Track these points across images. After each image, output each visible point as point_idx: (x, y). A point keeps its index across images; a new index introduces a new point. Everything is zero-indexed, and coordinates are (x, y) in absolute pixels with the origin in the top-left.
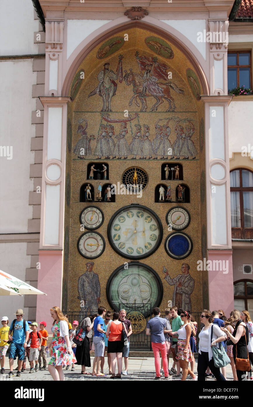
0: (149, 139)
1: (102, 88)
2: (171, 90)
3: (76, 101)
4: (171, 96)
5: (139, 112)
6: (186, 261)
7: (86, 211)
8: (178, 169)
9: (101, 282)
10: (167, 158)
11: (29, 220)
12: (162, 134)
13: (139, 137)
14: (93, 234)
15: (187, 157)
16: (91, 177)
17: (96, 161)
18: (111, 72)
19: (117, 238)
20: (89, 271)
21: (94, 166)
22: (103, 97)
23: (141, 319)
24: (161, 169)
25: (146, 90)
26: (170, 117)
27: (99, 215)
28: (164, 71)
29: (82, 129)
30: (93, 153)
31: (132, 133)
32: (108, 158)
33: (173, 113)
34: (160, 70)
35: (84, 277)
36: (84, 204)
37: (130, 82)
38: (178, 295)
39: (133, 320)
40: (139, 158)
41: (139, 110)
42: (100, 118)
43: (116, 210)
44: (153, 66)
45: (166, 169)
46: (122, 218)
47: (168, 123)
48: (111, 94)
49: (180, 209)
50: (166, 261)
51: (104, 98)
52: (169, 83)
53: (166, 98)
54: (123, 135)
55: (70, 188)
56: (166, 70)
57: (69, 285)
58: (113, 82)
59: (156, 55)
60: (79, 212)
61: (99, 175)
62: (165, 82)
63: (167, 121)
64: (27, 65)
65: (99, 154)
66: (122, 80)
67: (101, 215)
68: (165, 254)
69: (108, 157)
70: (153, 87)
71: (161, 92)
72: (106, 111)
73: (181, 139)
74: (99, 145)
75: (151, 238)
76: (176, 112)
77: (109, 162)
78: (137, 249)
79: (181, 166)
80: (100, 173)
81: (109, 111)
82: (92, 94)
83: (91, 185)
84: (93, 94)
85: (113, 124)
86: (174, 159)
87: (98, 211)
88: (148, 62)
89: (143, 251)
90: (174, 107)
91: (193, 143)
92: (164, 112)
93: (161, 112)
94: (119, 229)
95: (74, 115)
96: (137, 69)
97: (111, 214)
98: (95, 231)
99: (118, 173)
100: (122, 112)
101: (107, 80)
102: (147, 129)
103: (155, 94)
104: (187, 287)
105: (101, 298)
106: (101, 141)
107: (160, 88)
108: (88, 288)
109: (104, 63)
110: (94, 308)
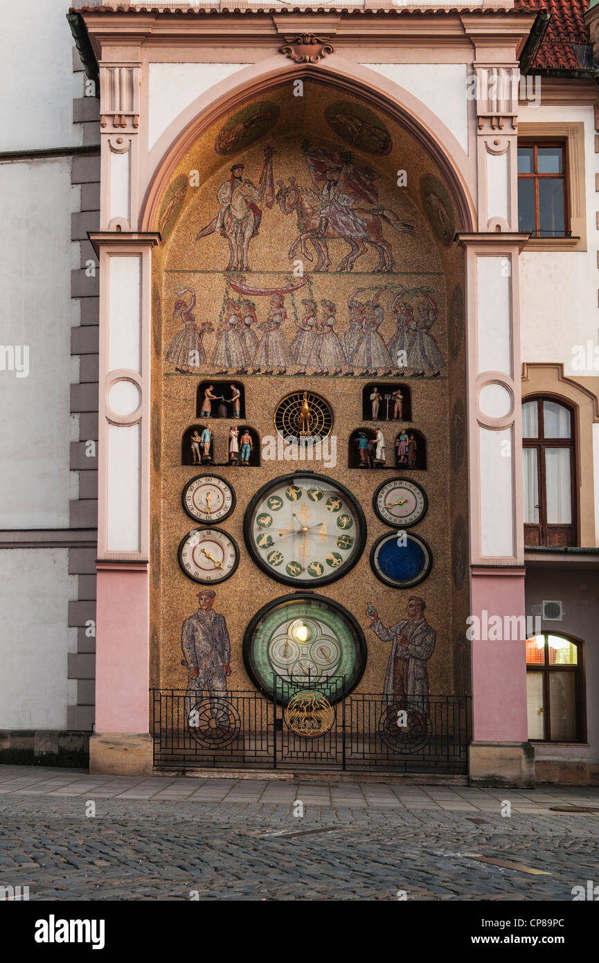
0: (336, 331)
1: (227, 219)
2: (384, 224)
4: (385, 238)
5: (311, 272)
6: (418, 592)
7: (195, 485)
8: (401, 397)
9: (231, 633)
10: (376, 374)
11: (72, 503)
12: (365, 320)
13: (312, 326)
14: (212, 531)
15: (421, 372)
16: (206, 413)
17: (216, 378)
18: (247, 185)
19: (264, 541)
20: (206, 610)
21: (211, 388)
22: (230, 240)
23: (322, 708)
24: (362, 398)
25: (326, 224)
26: (383, 283)
27: (225, 493)
28: (368, 183)
29: (184, 309)
30: (209, 361)
31: (297, 319)
32: (243, 372)
33: (390, 276)
35: (194, 622)
36: (194, 471)
37: (290, 206)
39: (305, 708)
40: (312, 373)
41: (312, 268)
42: (224, 284)
43: (263, 483)
44: (344, 171)
45: (373, 396)
46: (275, 501)
48: (248, 233)
49: (404, 484)
50: (373, 591)
51: (233, 240)
52: (379, 210)
53: (372, 242)
54: (277, 323)
55: (161, 436)
56: (372, 181)
57: (162, 637)
58: (253, 207)
59: (348, 148)
60: (180, 485)
61: (223, 409)
62: (368, 206)
63: (376, 292)
64: (59, 170)
65: (222, 362)
66: (273, 201)
67: (228, 494)
68: (370, 576)
69: (243, 369)
71: (361, 228)
72: (237, 270)
73: (407, 332)
74: (223, 345)
75: (341, 542)
76: (395, 274)
77: (245, 380)
78: (309, 567)
79: (406, 391)
80: (225, 404)
81: (244, 270)
82: (206, 231)
85: (253, 299)
86: (392, 375)
87: (222, 485)
89: (322, 571)
90: (390, 263)
91: (435, 341)
92: (368, 273)
93: (361, 273)
94: (270, 524)
95: (164, 278)
96: (305, 178)
97: (253, 490)
98: (216, 526)
99: (265, 404)
100: (273, 272)
101: (239, 202)
102: (331, 310)
103: (348, 233)
104: (420, 645)
105: (231, 665)
106: (227, 336)
107: (359, 221)
108: (202, 643)
109: (230, 164)
110: (218, 684)
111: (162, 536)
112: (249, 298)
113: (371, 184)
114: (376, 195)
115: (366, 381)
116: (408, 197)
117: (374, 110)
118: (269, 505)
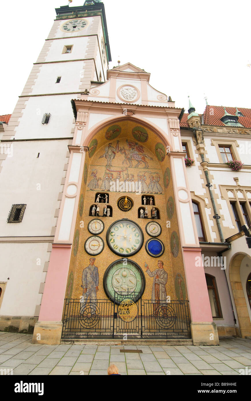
0: (134, 181)
1: (107, 154)
2: (146, 158)
3: (92, 159)
4: (146, 161)
6: (160, 259)
7: (92, 222)
8: (152, 199)
10: (145, 193)
11: (53, 228)
12: (142, 179)
13: (128, 180)
14: (96, 237)
15: (157, 192)
16: (97, 201)
17: (101, 192)
18: (112, 148)
19: (112, 241)
20: (92, 265)
21: (100, 195)
25: (132, 157)
26: (146, 171)
29: (94, 174)
30: (100, 187)
31: (124, 178)
32: (109, 191)
34: (140, 149)
35: (87, 269)
37: (123, 153)
38: (157, 285)
41: (128, 167)
42: (105, 169)
43: (113, 222)
44: (136, 146)
45: (144, 199)
46: (116, 228)
47: (145, 173)
48: (112, 158)
49: (155, 223)
50: (146, 258)
51: (108, 159)
52: (144, 155)
53: (143, 161)
54: (119, 179)
56: (143, 149)
57: (75, 276)
58: (114, 152)
59: (137, 142)
60: (88, 222)
61: (102, 200)
62: (142, 154)
63: (144, 172)
65: (103, 188)
66: (118, 152)
67: (102, 225)
68: (146, 253)
72: (108, 166)
73: (153, 182)
74: (104, 184)
75: (136, 241)
76: (149, 169)
78: (126, 249)
79: (153, 198)
80: (103, 199)
81: (111, 166)
82: (102, 157)
83: (97, 206)
85: (112, 173)
87: (101, 222)
88: (132, 144)
89: (130, 251)
90: (148, 166)
91: (160, 185)
92: (142, 168)
93: (140, 168)
94: (114, 235)
95: (89, 167)
96: (127, 147)
97: (109, 225)
98: (98, 235)
99: (115, 199)
100: (118, 167)
101: (110, 151)
102: (133, 176)
103: (137, 159)
104: (163, 278)
105: (99, 287)
106: (105, 181)
107: (140, 157)
108: (89, 278)
109: (108, 143)
110: (93, 295)
111: (80, 238)
114: (144, 152)
116: (151, 152)
118: (115, 229)
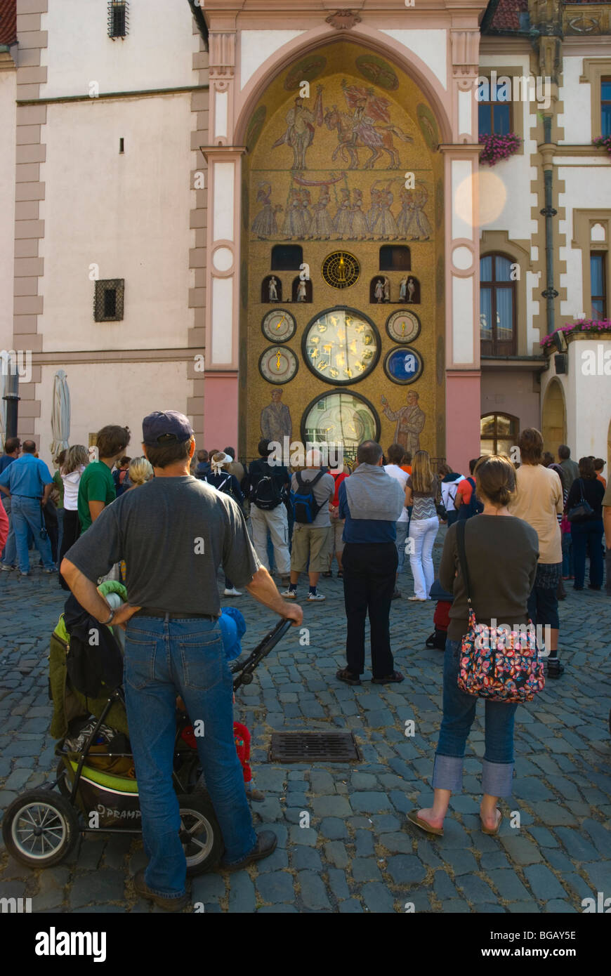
0: (363, 210)
1: (292, 134)
2: (394, 137)
3: (254, 154)
4: (395, 146)
5: (347, 170)
7: (270, 316)
9: (293, 417)
10: (388, 239)
11: (190, 330)
12: (381, 202)
13: (347, 207)
14: (281, 348)
15: (417, 237)
17: (284, 243)
18: (305, 112)
19: (315, 353)
20: (276, 402)
22: (294, 148)
24: (379, 257)
25: (357, 138)
26: (394, 177)
27: (289, 321)
28: (384, 108)
29: (264, 196)
30: (279, 231)
31: (337, 201)
32: (301, 239)
33: (397, 172)
34: (378, 107)
35: (269, 410)
36: (269, 306)
37: (334, 125)
38: (402, 435)
41: (347, 168)
42: (290, 179)
43: (315, 314)
44: (368, 101)
46: (322, 326)
47: (389, 186)
48: (306, 144)
49: (407, 314)
50: (385, 387)
51: (296, 148)
52: (390, 127)
53: (386, 149)
54: (324, 205)
56: (387, 107)
58: (309, 126)
59: (370, 85)
60: (260, 317)
62: (385, 125)
64: (183, 102)
65: (288, 232)
66: (322, 122)
67: (292, 322)
68: (384, 377)
69: (302, 236)
70: (368, 133)
71: (379, 140)
72: (298, 169)
73: (409, 210)
74: (289, 220)
75: (366, 354)
76: (400, 170)
77: (303, 245)
78: (344, 371)
79: (407, 250)
81: (303, 168)
83: (277, 279)
84: (278, 143)
85: (309, 188)
86: (398, 239)
87: (288, 316)
88: (360, 96)
89: (353, 374)
91: (426, 216)
92: (383, 170)
93: (379, 170)
94: (318, 343)
95: (251, 176)
96: (344, 105)
97: (306, 320)
98: (284, 344)
99: (316, 261)
100: (322, 170)
101: (300, 122)
102: (359, 196)
103: (371, 143)
104: (415, 423)
106: (292, 213)
107: (378, 135)
108: (273, 426)
109: (295, 96)
112: (306, 188)
113: (386, 110)
114: (389, 117)
115: (382, 244)
116: (409, 118)
117: (386, 61)
118: (319, 330)
